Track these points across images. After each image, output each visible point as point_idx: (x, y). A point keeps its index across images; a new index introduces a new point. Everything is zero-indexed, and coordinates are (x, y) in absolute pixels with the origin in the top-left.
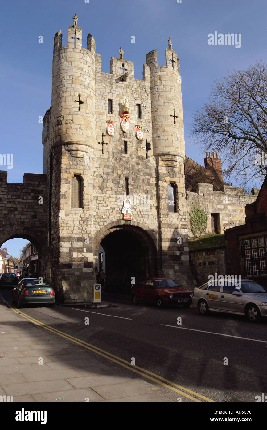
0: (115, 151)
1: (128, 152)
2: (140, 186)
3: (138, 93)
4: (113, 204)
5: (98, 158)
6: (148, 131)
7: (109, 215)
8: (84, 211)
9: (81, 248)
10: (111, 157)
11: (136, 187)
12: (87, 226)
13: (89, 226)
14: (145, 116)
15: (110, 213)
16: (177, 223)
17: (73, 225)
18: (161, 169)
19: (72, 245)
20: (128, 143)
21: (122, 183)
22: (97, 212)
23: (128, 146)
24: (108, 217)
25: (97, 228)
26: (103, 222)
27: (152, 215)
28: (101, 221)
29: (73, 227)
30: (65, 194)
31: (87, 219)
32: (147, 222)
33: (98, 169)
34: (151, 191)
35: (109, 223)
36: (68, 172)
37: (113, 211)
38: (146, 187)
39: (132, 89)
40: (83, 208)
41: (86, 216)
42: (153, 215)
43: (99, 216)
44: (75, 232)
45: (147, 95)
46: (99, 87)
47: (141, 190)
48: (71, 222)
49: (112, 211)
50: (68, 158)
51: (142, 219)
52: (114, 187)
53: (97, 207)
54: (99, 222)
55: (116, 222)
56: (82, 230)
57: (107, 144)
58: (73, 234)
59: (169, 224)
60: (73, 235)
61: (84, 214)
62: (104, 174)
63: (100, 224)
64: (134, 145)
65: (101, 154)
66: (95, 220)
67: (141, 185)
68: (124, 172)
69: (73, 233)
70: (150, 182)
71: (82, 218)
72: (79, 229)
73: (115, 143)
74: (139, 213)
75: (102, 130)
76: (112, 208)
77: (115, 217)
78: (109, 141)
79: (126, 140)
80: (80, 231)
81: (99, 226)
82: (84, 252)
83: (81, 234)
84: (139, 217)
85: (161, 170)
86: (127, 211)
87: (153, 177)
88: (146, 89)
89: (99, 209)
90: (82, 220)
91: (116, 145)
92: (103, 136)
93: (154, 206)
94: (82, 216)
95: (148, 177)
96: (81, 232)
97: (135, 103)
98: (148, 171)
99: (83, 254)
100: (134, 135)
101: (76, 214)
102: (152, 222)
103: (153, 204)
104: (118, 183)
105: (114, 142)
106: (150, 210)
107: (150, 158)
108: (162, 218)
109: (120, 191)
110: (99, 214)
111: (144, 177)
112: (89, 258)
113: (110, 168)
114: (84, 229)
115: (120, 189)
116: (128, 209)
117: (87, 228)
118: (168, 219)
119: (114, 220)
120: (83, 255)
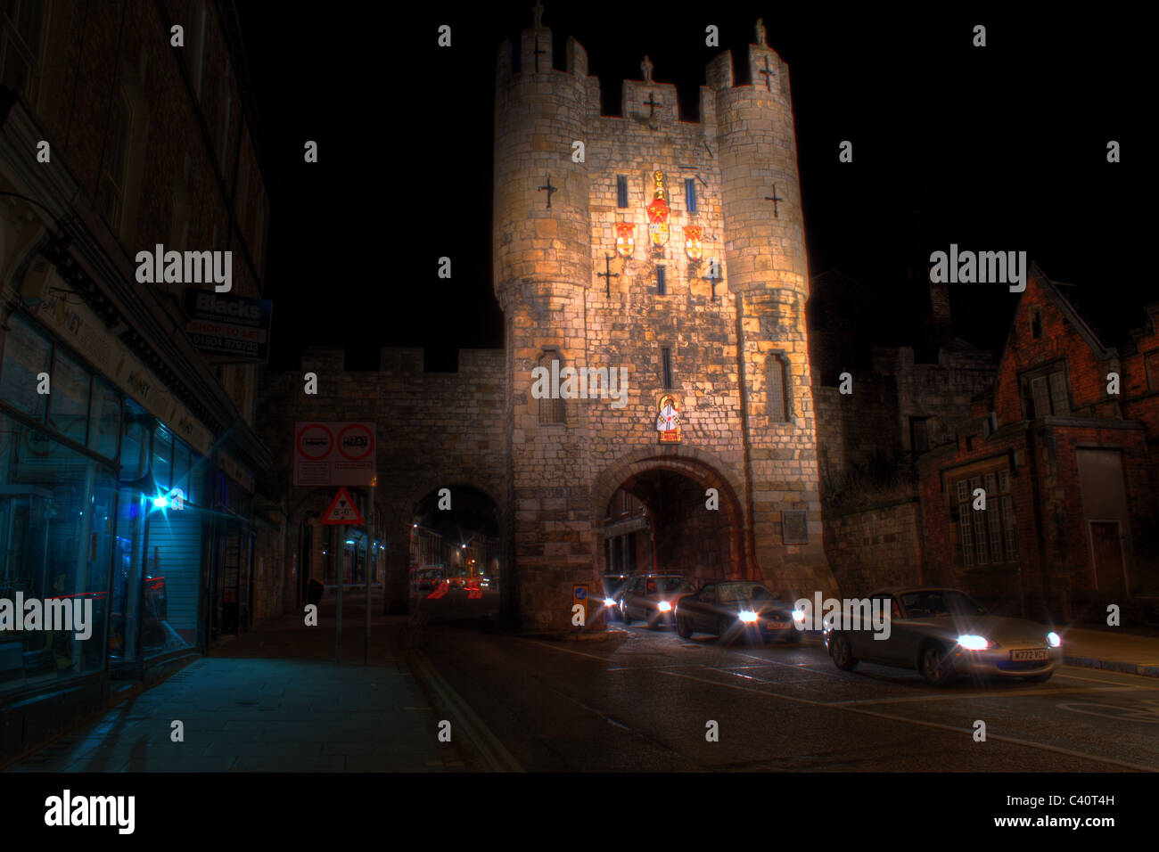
0: (638, 289)
1: (669, 291)
2: (699, 367)
3: (688, 153)
4: (635, 410)
5: (597, 310)
6: (715, 239)
7: (627, 436)
8: (567, 428)
9: (563, 511)
10: (628, 306)
11: (689, 370)
12: (575, 461)
13: (580, 461)
14: (706, 204)
15: (628, 431)
16: (791, 446)
17: (544, 462)
18: (748, 323)
19: (542, 504)
20: (667, 270)
21: (656, 362)
22: (598, 430)
23: (668, 276)
24: (624, 441)
25: (599, 466)
26: (613, 451)
27: (729, 430)
28: (607, 450)
29: (545, 466)
30: (523, 394)
31: (575, 446)
32: (717, 449)
33: (599, 333)
34: (725, 375)
35: (626, 453)
36: (530, 344)
37: (636, 425)
38: (711, 369)
39: (674, 146)
40: (566, 423)
41: (574, 440)
42: (731, 431)
43: (603, 439)
44: (547, 476)
45: (711, 155)
46: (595, 151)
47: (701, 375)
48: (538, 455)
49: (633, 427)
50: (528, 314)
51: (705, 442)
52: (637, 371)
53: (599, 420)
54: (603, 453)
55: (643, 450)
56: (564, 470)
57: (616, 275)
58: (544, 481)
59: (770, 450)
60: (544, 483)
61: (568, 437)
62: (611, 344)
63: (607, 456)
64: (682, 274)
65: (605, 299)
66: (593, 447)
67: (700, 362)
68: (659, 337)
69: (544, 478)
70: (721, 355)
71: (562, 444)
72: (558, 468)
73: (637, 271)
74: (697, 427)
75: (607, 245)
76: (632, 418)
77: (641, 440)
78: (623, 270)
79: (662, 262)
80: (560, 473)
81: (603, 462)
82: (568, 520)
83: (562, 480)
84: (698, 437)
85: (747, 326)
86: (668, 425)
87: (729, 345)
88: (708, 143)
89: (603, 424)
90: (564, 449)
91: (639, 276)
92: (608, 259)
93: (733, 410)
94: (564, 440)
95: (716, 345)
96: (562, 477)
97: (680, 177)
98: (717, 330)
99: (568, 523)
100: (682, 251)
101: (549, 437)
102: (730, 448)
103: (732, 406)
104: (646, 361)
105: (634, 269)
106: (724, 421)
107: (721, 299)
108: (753, 436)
109: (651, 379)
110: (603, 434)
111: (707, 344)
112: (581, 533)
113: (627, 329)
114: (568, 468)
115: (650, 377)
116: (669, 419)
117: (576, 467)
118: (767, 439)
119: (638, 447)
120: (567, 527)
